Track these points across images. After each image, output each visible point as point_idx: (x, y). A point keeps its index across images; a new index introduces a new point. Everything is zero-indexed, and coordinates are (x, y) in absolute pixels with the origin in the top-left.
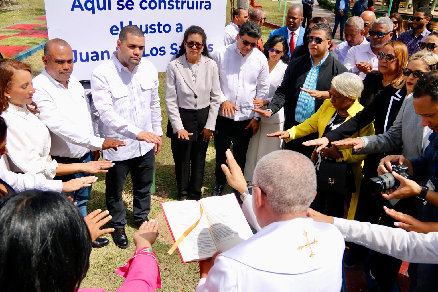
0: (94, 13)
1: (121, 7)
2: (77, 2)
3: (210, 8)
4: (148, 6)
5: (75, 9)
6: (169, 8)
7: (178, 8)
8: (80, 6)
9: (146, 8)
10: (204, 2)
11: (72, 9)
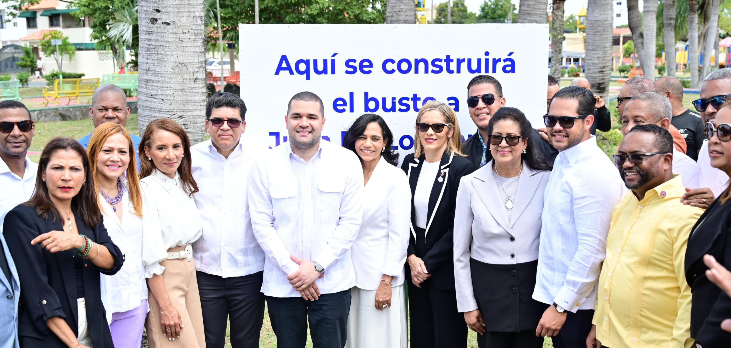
0: (308, 78)
1: (351, 70)
2: (284, 62)
3: (513, 71)
4: (396, 68)
5: (281, 72)
6: (433, 71)
7: (450, 71)
8: (289, 68)
9: (393, 71)
10: (502, 60)
11: (277, 73)
